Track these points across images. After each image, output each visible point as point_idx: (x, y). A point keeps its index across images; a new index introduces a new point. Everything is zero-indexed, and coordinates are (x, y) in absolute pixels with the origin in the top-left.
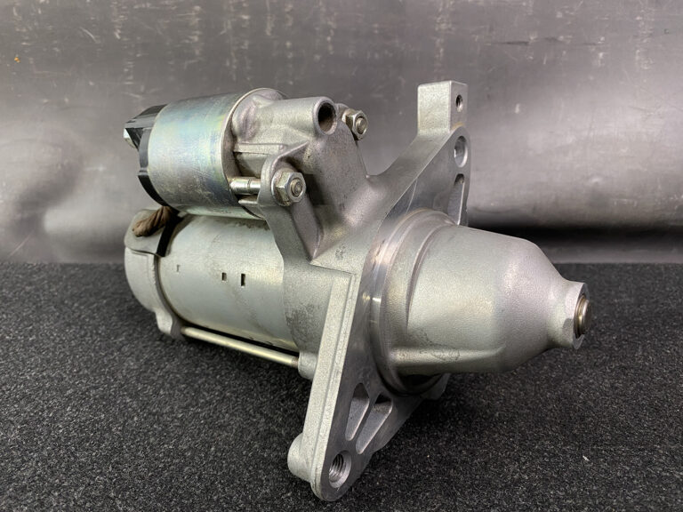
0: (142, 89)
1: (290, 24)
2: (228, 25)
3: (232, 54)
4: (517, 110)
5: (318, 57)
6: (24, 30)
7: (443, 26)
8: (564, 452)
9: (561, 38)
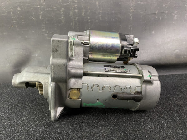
0: (48, 32)
1: (89, 12)
2: (72, 13)
3: (73, 21)
4: (153, 32)
5: (97, 21)
6: (14, 18)
7: (132, 10)
8: (185, 133)
9: (165, 12)
